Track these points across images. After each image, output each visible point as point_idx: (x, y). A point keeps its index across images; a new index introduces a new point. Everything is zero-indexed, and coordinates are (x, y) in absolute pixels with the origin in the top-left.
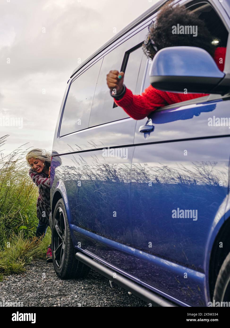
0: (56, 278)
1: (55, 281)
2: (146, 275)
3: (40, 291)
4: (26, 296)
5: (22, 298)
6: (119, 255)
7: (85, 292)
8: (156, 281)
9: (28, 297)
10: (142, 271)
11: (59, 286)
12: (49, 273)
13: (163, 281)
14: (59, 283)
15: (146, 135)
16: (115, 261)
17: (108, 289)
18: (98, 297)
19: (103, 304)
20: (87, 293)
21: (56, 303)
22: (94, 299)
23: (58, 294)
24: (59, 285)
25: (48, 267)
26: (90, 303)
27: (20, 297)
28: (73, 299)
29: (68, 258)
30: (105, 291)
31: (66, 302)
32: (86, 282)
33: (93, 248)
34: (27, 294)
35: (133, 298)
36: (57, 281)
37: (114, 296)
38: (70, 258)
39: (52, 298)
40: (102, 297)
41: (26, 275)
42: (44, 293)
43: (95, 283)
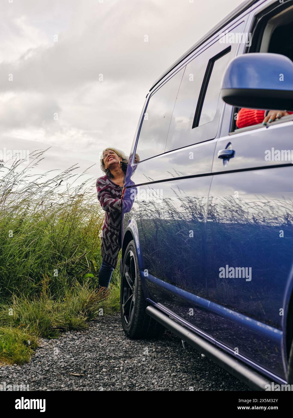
0: (124, 337)
1: (122, 341)
2: (229, 337)
3: (101, 351)
4: (84, 356)
5: (78, 358)
6: (200, 313)
7: (156, 355)
8: (241, 345)
9: (86, 358)
10: (226, 332)
11: (125, 347)
12: (116, 331)
13: (248, 345)
14: (126, 343)
15: (225, 161)
16: (196, 320)
17: (184, 353)
18: (170, 362)
19: (175, 370)
20: (158, 356)
21: (118, 366)
22: (165, 364)
23: (123, 356)
24: (126, 345)
25: (116, 325)
26: (160, 367)
27: (76, 357)
28: (140, 362)
29: (138, 313)
30: (181, 355)
31: (131, 365)
32: (159, 344)
33: (171, 304)
34: (85, 354)
35: (214, 364)
36: (124, 341)
37: (190, 361)
38: (140, 312)
39: (114, 360)
40: (176, 361)
41: (88, 332)
42: (106, 354)
43: (170, 346)
